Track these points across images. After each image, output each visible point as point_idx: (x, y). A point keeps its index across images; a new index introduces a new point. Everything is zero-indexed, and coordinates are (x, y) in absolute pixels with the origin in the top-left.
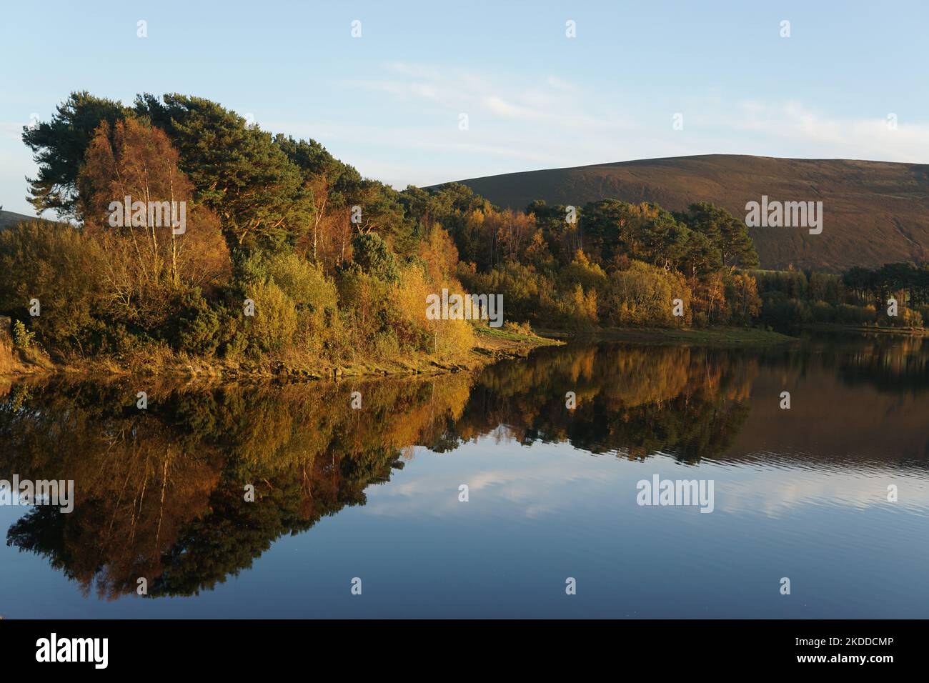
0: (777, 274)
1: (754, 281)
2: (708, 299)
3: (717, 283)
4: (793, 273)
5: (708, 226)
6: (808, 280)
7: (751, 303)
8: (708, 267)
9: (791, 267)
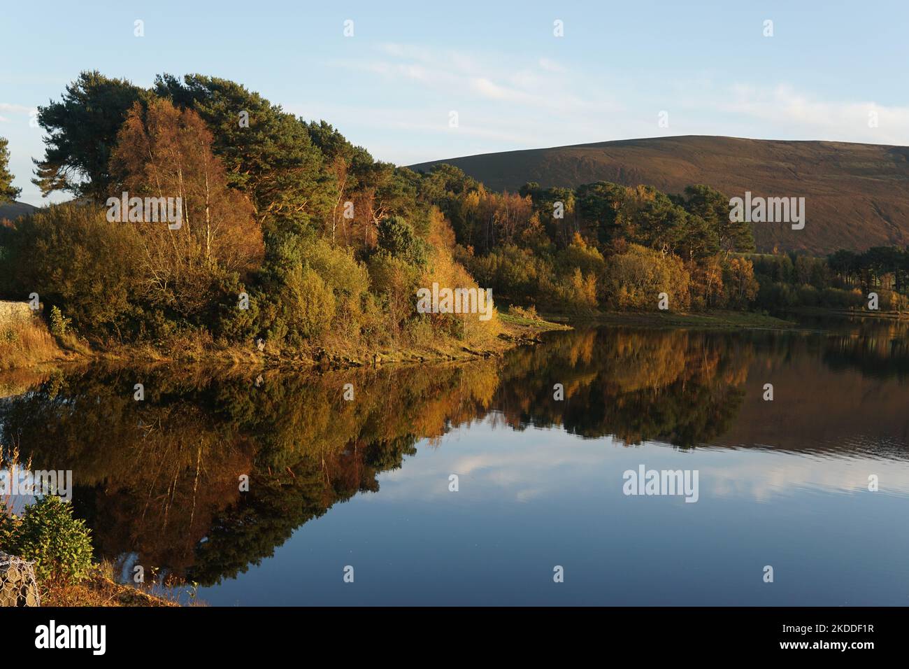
0: (762, 257)
1: (751, 265)
2: (705, 283)
3: (715, 267)
4: (778, 256)
5: (706, 209)
6: (794, 264)
7: (748, 287)
8: (706, 250)
9: (775, 250)
